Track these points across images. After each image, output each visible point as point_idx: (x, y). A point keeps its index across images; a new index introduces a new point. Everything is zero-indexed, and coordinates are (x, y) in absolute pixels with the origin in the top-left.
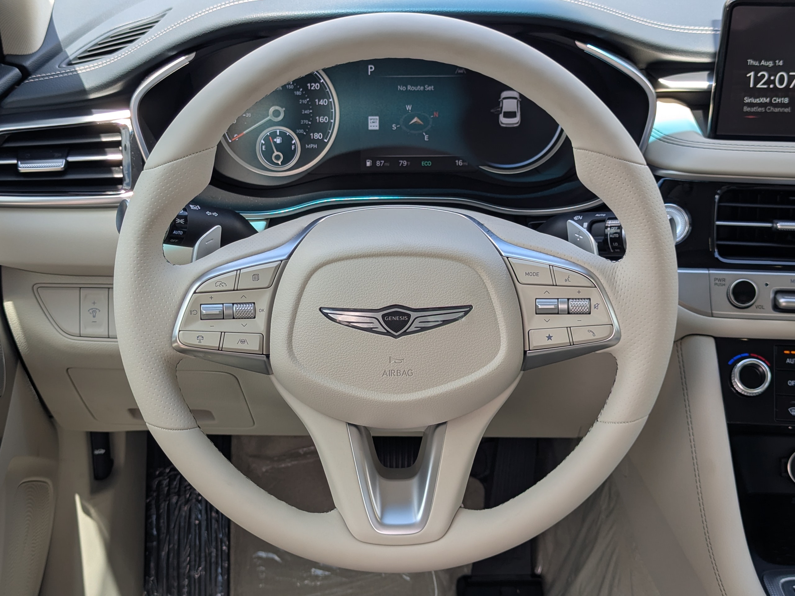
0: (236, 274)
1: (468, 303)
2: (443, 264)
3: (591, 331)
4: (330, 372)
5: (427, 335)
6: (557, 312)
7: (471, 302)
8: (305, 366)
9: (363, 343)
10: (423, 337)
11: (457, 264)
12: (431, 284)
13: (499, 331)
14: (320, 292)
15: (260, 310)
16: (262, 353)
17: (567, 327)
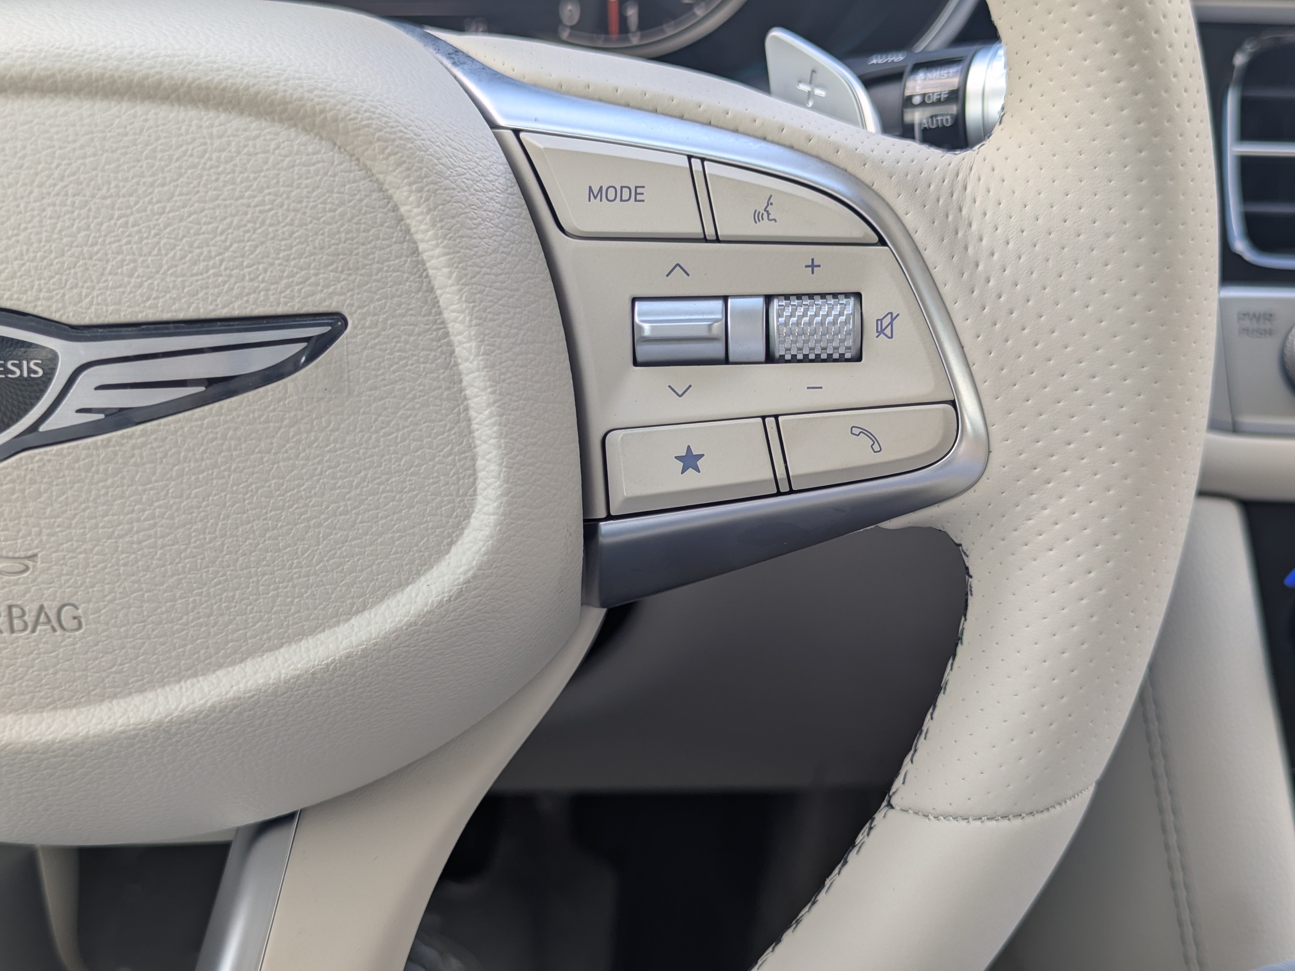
1: (324, 300)
2: (215, 130)
3: (864, 431)
5: (134, 447)
6: (721, 354)
7: (336, 298)
10: (115, 454)
11: (277, 134)
12: (154, 214)
13: (470, 432)
17: (764, 418)
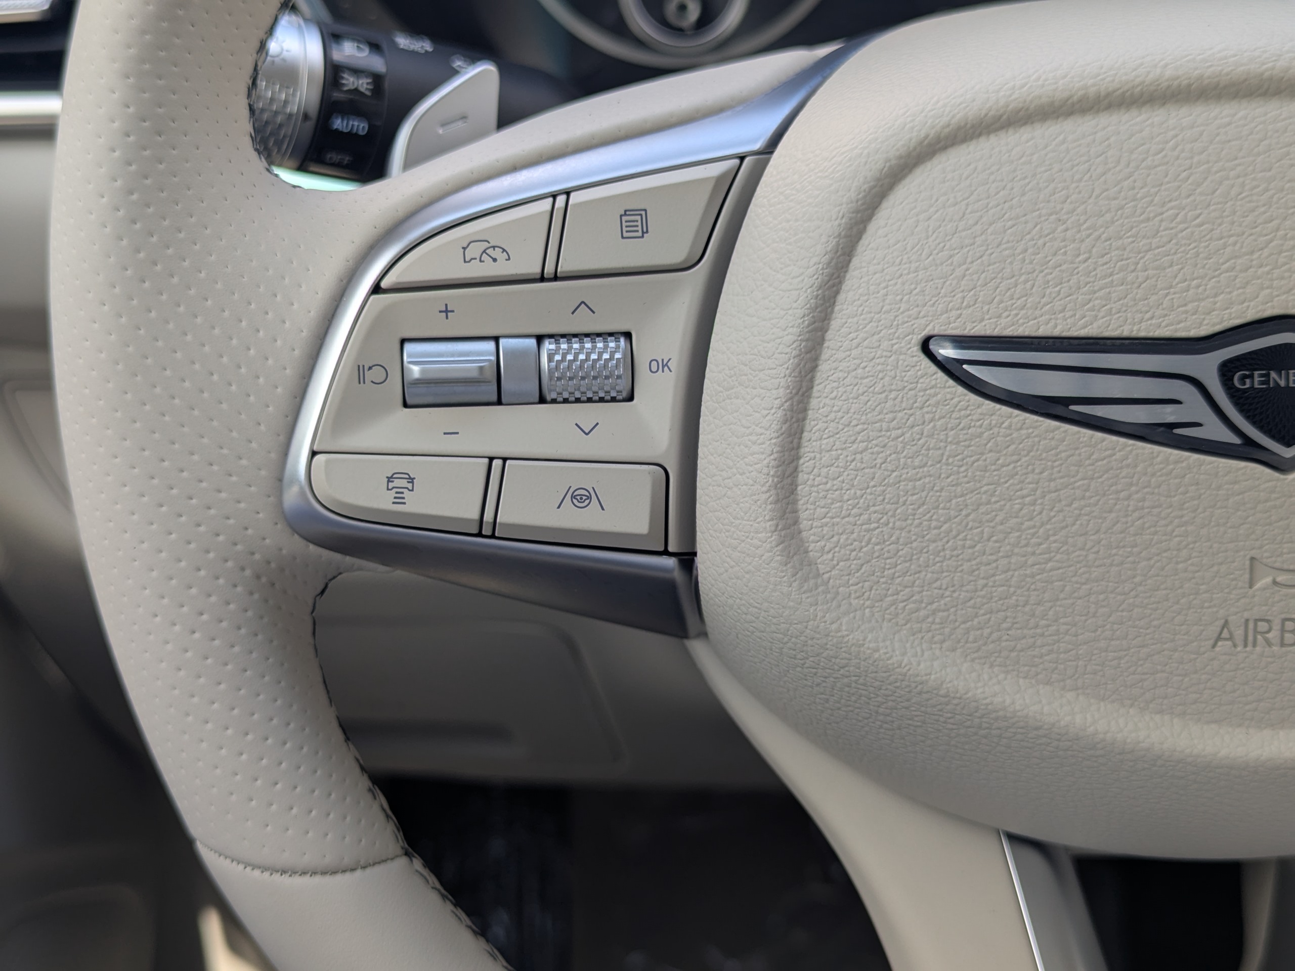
0: (549, 207)
4: (968, 631)
8: (854, 602)
9: (1128, 498)
14: (926, 269)
15: (654, 364)
16: (662, 549)
